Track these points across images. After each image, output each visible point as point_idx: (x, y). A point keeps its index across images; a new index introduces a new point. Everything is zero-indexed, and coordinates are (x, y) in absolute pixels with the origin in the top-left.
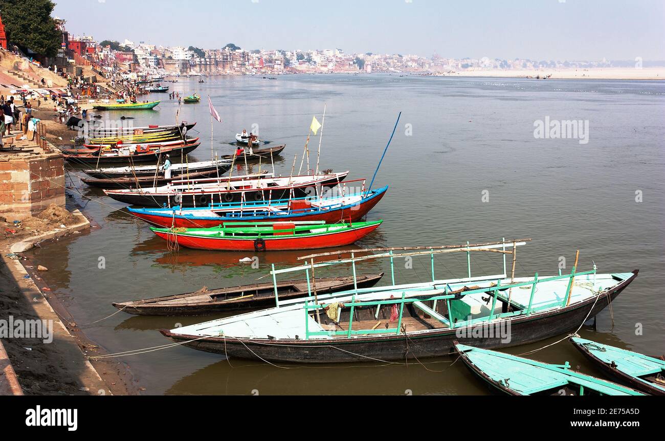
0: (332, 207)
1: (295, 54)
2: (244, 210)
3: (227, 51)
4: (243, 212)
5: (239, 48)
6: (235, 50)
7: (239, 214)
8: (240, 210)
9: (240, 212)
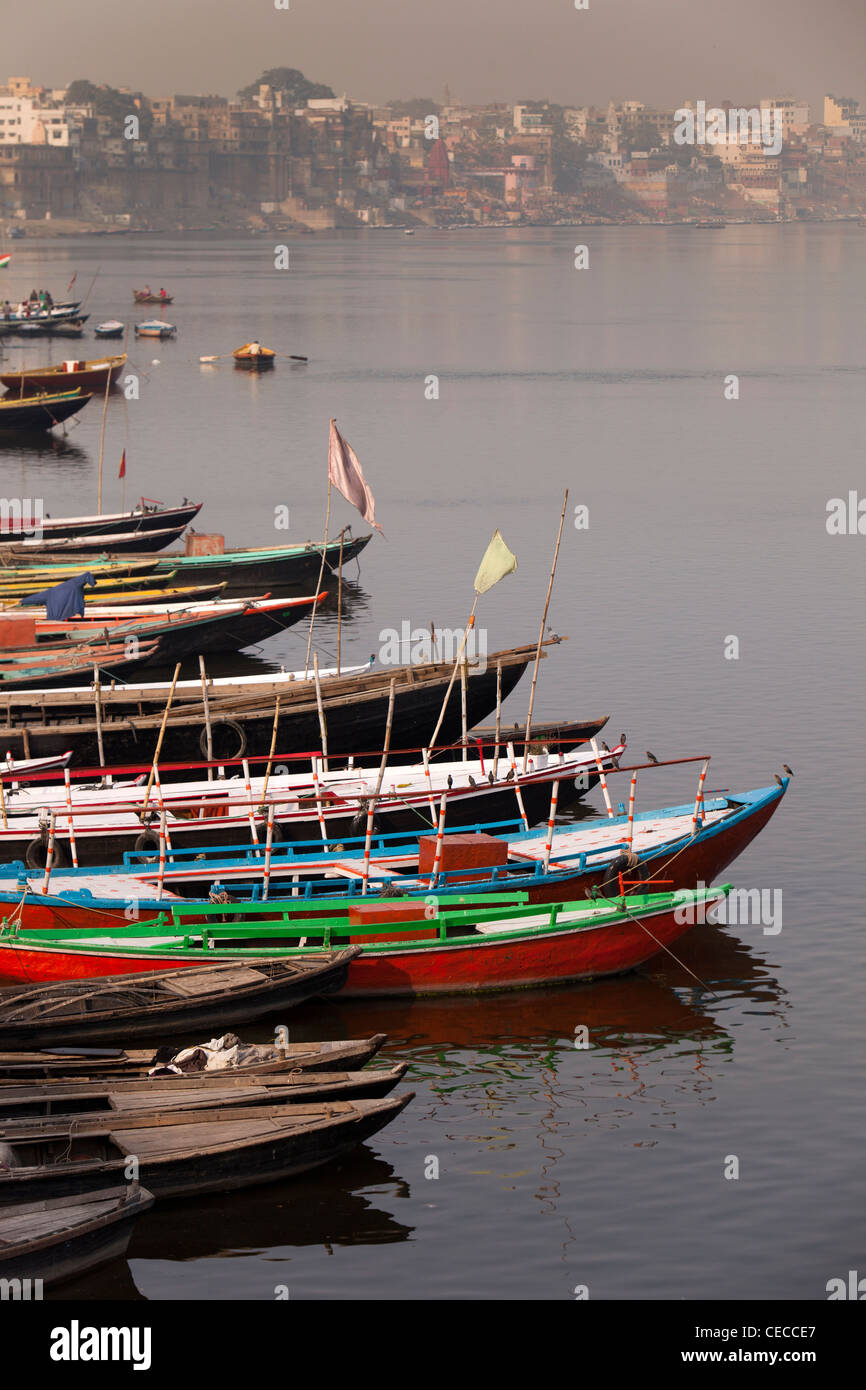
0: (591, 860)
1: (611, 120)
2: (273, 874)
3: (262, 104)
4: (273, 880)
5: (328, 94)
6: (305, 99)
7: (256, 886)
8: (261, 875)
9: (260, 880)
